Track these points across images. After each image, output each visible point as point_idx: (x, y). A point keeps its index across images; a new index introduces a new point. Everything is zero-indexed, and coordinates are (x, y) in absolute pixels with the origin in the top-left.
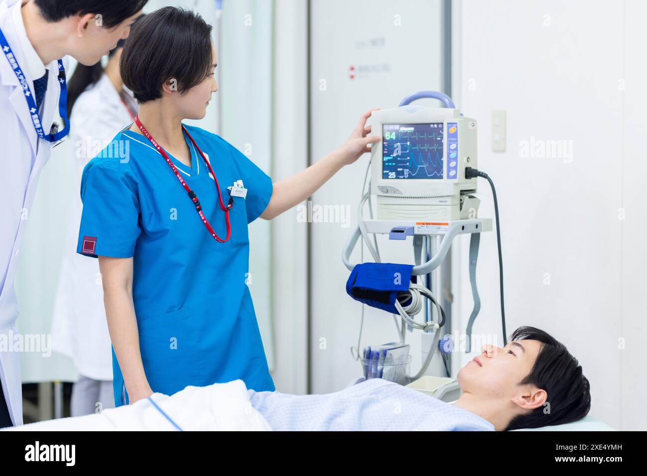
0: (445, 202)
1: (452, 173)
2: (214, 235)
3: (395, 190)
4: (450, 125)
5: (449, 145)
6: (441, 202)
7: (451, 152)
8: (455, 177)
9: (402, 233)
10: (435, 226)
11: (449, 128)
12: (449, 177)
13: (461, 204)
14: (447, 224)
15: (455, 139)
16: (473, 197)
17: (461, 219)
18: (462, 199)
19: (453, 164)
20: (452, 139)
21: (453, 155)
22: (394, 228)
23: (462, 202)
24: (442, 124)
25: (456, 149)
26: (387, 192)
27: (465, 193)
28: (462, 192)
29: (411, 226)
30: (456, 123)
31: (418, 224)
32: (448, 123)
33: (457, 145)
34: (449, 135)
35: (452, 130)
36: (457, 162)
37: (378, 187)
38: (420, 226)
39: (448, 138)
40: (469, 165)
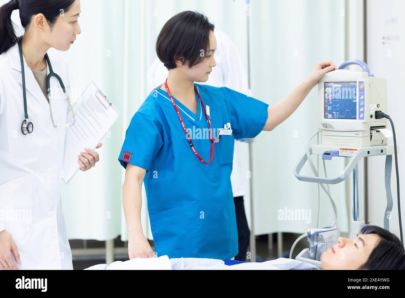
0: (358, 135)
1: (362, 115)
2: (202, 161)
3: (331, 127)
4: (360, 83)
5: (360, 97)
6: (356, 134)
7: (361, 101)
8: (363, 118)
9: (329, 155)
10: (350, 151)
11: (360, 85)
12: (360, 118)
13: (371, 136)
14: (356, 150)
15: (363, 93)
16: (379, 131)
17: (371, 146)
18: (371, 132)
19: (362, 110)
20: (361, 93)
21: (362, 104)
22: (327, 152)
23: (371, 135)
24: (356, 82)
25: (364, 99)
26: (326, 127)
27: (373, 128)
28: (372, 128)
29: (337, 150)
30: (363, 82)
31: (341, 149)
32: (359, 82)
33: (364, 96)
34: (360, 90)
35: (361, 87)
36: (364, 108)
37: (322, 124)
38: (342, 150)
39: (359, 92)
40: (378, 109)
